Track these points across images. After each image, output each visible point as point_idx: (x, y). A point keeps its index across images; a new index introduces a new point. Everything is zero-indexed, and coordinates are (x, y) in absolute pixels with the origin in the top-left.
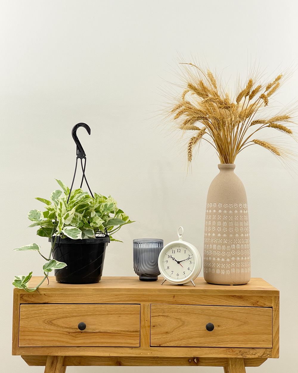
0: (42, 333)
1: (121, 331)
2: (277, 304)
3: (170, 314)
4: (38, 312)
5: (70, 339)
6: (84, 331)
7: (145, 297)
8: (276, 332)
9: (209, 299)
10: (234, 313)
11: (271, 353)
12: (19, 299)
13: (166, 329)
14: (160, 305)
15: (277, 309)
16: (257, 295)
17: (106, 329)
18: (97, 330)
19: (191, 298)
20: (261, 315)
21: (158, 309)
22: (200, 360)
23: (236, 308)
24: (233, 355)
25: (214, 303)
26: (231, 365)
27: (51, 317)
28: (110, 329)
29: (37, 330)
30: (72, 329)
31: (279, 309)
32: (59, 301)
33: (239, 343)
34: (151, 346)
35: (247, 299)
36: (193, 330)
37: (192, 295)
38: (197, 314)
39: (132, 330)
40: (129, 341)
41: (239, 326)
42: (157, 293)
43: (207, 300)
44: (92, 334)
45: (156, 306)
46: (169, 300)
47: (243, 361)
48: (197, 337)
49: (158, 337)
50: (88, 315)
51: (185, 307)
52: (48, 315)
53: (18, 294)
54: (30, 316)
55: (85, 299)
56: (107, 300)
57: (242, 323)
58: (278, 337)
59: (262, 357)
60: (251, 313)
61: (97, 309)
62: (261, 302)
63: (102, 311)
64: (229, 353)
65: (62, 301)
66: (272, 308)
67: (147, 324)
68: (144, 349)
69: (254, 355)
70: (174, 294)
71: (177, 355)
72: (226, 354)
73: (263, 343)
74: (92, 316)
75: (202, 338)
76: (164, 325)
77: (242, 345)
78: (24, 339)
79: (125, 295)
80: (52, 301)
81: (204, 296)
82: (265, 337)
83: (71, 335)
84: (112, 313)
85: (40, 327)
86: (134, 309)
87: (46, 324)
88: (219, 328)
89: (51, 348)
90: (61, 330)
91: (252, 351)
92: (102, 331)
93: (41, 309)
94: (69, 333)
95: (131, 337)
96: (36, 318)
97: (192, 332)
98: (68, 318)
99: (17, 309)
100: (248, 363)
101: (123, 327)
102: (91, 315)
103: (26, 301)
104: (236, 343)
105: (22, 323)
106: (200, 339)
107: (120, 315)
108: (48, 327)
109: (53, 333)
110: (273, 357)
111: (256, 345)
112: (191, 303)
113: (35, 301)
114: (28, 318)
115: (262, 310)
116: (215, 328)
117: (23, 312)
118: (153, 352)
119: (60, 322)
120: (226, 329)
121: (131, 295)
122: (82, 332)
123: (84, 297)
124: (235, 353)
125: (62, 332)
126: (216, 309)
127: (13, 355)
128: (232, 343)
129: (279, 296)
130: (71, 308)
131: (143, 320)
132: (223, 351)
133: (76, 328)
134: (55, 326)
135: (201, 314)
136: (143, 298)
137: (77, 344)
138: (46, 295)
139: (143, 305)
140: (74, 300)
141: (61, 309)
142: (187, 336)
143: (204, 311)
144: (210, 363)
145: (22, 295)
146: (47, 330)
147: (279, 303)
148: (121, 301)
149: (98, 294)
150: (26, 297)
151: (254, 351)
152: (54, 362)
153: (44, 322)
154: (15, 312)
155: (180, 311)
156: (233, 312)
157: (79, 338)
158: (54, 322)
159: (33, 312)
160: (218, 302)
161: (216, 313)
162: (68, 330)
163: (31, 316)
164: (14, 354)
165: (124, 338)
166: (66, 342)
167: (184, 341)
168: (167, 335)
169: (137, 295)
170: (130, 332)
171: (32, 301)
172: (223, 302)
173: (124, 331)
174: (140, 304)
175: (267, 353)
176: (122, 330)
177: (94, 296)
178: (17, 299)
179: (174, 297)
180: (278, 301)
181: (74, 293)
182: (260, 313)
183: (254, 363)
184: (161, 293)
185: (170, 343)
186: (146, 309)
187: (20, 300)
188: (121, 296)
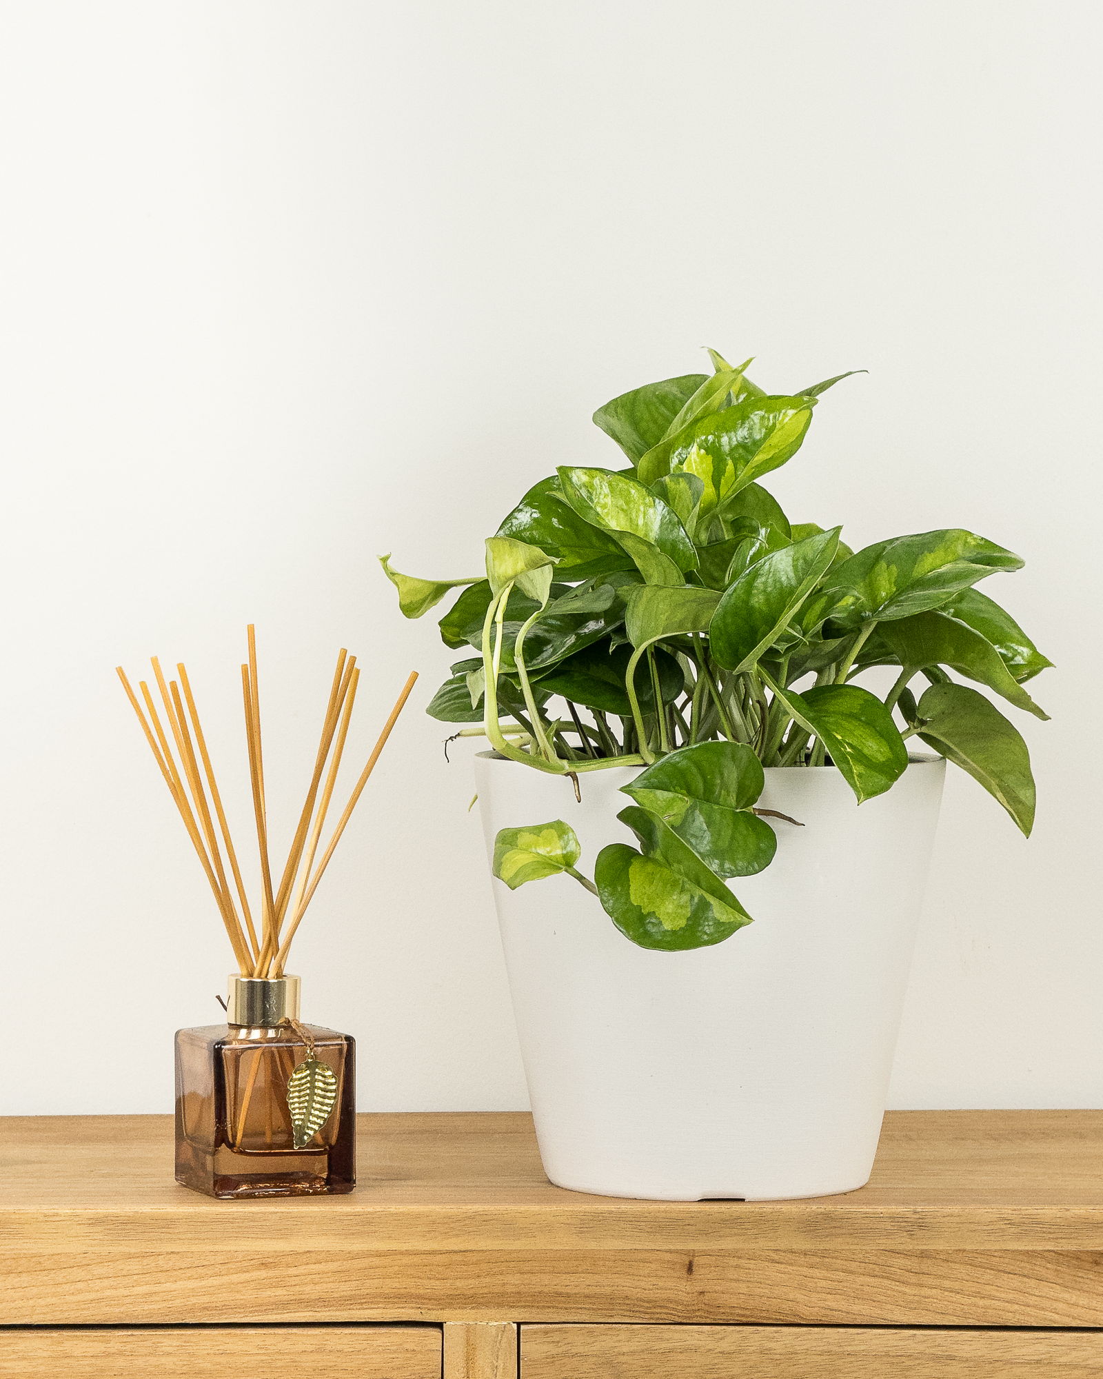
9: (947, 1284)
14: (591, 1331)
19: (816, 1273)
25: (982, 1308)
37: (824, 1254)
42: (565, 1242)
43: (930, 1291)
45: (556, 1337)
46: (651, 1295)
51: (771, 1339)
56: (194, 1300)
61: (121, 1362)
70: (691, 1246)
79: (330, 1257)
86: (397, 1363)
121: (377, 1261)
123: (25, 1277)
126: (997, 1354)
136: (459, 1284)
139: (462, 1332)
143: (909, 1368)
148: (300, 1301)
149: (130, 1257)
160: (1011, 1302)
169: (416, 1259)
172: (1047, 1303)
174: (440, 1326)
177: (99, 1270)
179: (690, 1269)
184: (592, 1245)
186: (483, 1362)
188: (301, 1270)
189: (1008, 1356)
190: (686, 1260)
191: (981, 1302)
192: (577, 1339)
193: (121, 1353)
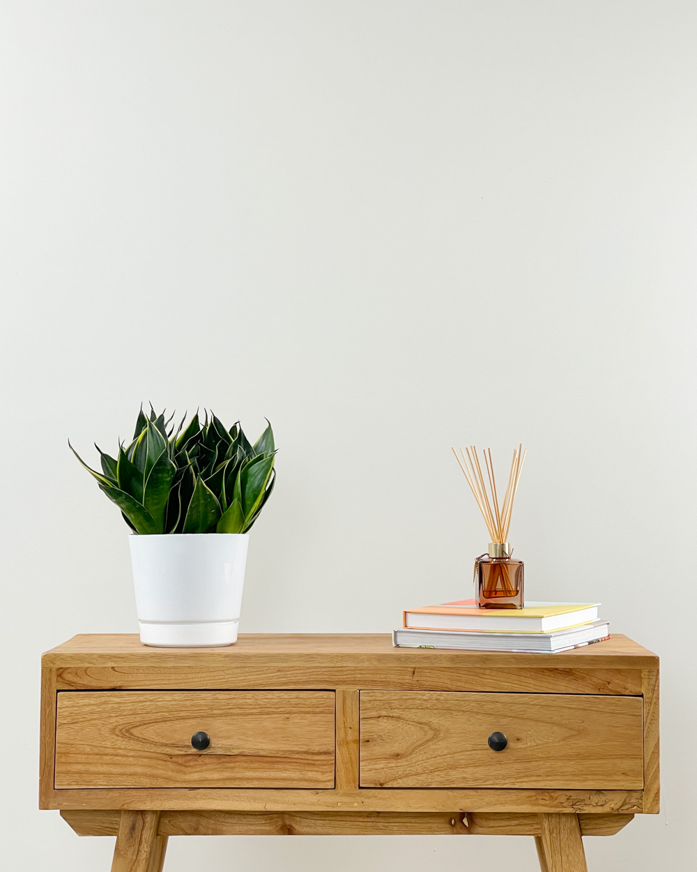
0: (109, 757)
1: (292, 752)
2: (655, 688)
3: (405, 714)
4: (99, 710)
5: (173, 771)
6: (205, 753)
7: (346, 673)
8: (653, 752)
9: (495, 678)
10: (553, 709)
11: (640, 801)
12: (54, 678)
13: (396, 748)
14: (382, 693)
15: (654, 700)
16: (607, 667)
17: (256, 747)
18: (233, 751)
19: (453, 674)
20: (618, 714)
21: (377, 703)
22: (478, 821)
23: (558, 697)
24: (551, 807)
25: (506, 686)
26: (549, 832)
27: (129, 721)
28: (265, 746)
29: (96, 750)
30: (178, 747)
31: (658, 699)
32: (146, 683)
33: (566, 778)
34: (360, 788)
35: (585, 675)
36: (459, 750)
37: (456, 668)
38: (468, 713)
39: (317, 749)
40: (310, 775)
41: (565, 739)
42: (375, 664)
43: (489, 681)
44: (224, 760)
45: (371, 694)
46: (402, 681)
47: (574, 823)
48: (469, 764)
49: (378, 766)
50: (213, 716)
51: (439, 695)
52: (122, 716)
53: (51, 670)
54: (79, 717)
55: (207, 678)
56: (257, 682)
57: (574, 733)
58: (656, 766)
59: (620, 812)
60: (592, 709)
61: (234, 700)
62: (617, 683)
63: (247, 707)
64: (544, 802)
65: (154, 685)
66: (642, 696)
67: (352, 736)
68: (346, 795)
69: (602, 805)
70: (413, 666)
71: (421, 807)
72: (537, 805)
73: (622, 777)
74: (224, 718)
75: (482, 768)
76: (390, 737)
77: (574, 782)
78: (68, 772)
79: (301, 668)
80: (131, 685)
81: (483, 671)
82: (626, 764)
83: (175, 762)
84: (270, 710)
85: (103, 743)
86: (321, 702)
87: (118, 736)
88: (520, 745)
89: (129, 791)
90: (152, 750)
91: (595, 799)
92: (246, 752)
93: (105, 703)
94: (171, 756)
95: (314, 765)
96: (93, 722)
97: (456, 753)
98: (168, 723)
99: (50, 704)
100: (587, 827)
101: (295, 743)
102: (221, 715)
103: (69, 683)
104: (558, 777)
105: (61, 735)
106: (475, 770)
107: (288, 715)
108: (121, 743)
109: (133, 756)
110: (647, 810)
111: (606, 783)
112: (454, 688)
113: (92, 684)
114: (77, 722)
115: (620, 701)
116: (511, 744)
117: (63, 709)
118: (366, 800)
119: (149, 732)
120: (535, 748)
121: (315, 670)
122: (201, 755)
123: (204, 674)
124: (556, 801)
125: (155, 755)
126: (511, 701)
127: (40, 809)
128: (550, 778)
129: (658, 670)
130: (175, 700)
131: (342, 726)
132: (529, 797)
133: (188, 746)
134: (137, 740)
135: (478, 713)
136: (341, 677)
137: (189, 782)
138: (116, 669)
139: (342, 693)
140: (180, 681)
141: (152, 703)
142: (445, 764)
143: (484, 705)
144: (500, 828)
145: (61, 670)
146: (121, 752)
147: (658, 686)
148: (291, 682)
149: (237, 668)
150: (68, 675)
151: (601, 796)
152: (137, 825)
153: (113, 731)
154: (46, 710)
155: (429, 706)
156: (551, 706)
157: (194, 770)
158: (135, 732)
159: (87, 709)
160: (516, 684)
161: (511, 710)
162: (168, 749)
163: (83, 718)
164: (44, 805)
165: (298, 767)
166: (164, 778)
167: (438, 775)
168: (399, 761)
169: (328, 669)
170: (313, 754)
171: (84, 685)
172: (526, 684)
173: (298, 752)
174: (334, 691)
175: (633, 801)
176: (292, 749)
177: (227, 672)
178: (50, 680)
179: (414, 673)
180: (656, 682)
181: (182, 665)
182: (614, 708)
183: (601, 826)
184: (383, 665)
185: (405, 780)
186: (348, 702)
187: (57, 681)
188: (291, 672)
189: (515, 702)
190: (412, 670)
191: (506, 684)
192: (378, 695)
193: (234, 698)
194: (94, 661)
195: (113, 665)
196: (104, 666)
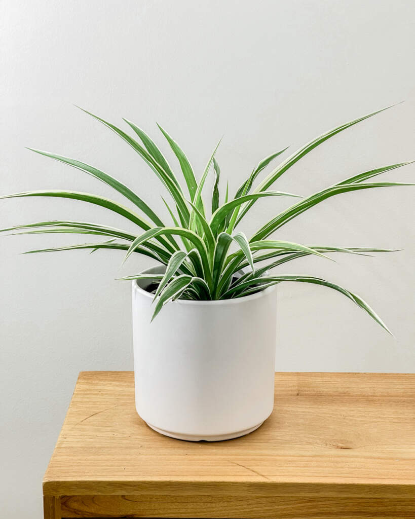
7: (385, 504)
12: (58, 507)
32: (161, 512)
53: (54, 497)
65: (169, 513)
80: (144, 513)
103: (76, 511)
113: (100, 513)
138: (127, 498)
145: (65, 499)
150: (75, 504)
171: (92, 513)
178: (53, 507)
181: (202, 494)
187: (62, 510)
194: (103, 489)
195: (124, 493)
196: (114, 494)
